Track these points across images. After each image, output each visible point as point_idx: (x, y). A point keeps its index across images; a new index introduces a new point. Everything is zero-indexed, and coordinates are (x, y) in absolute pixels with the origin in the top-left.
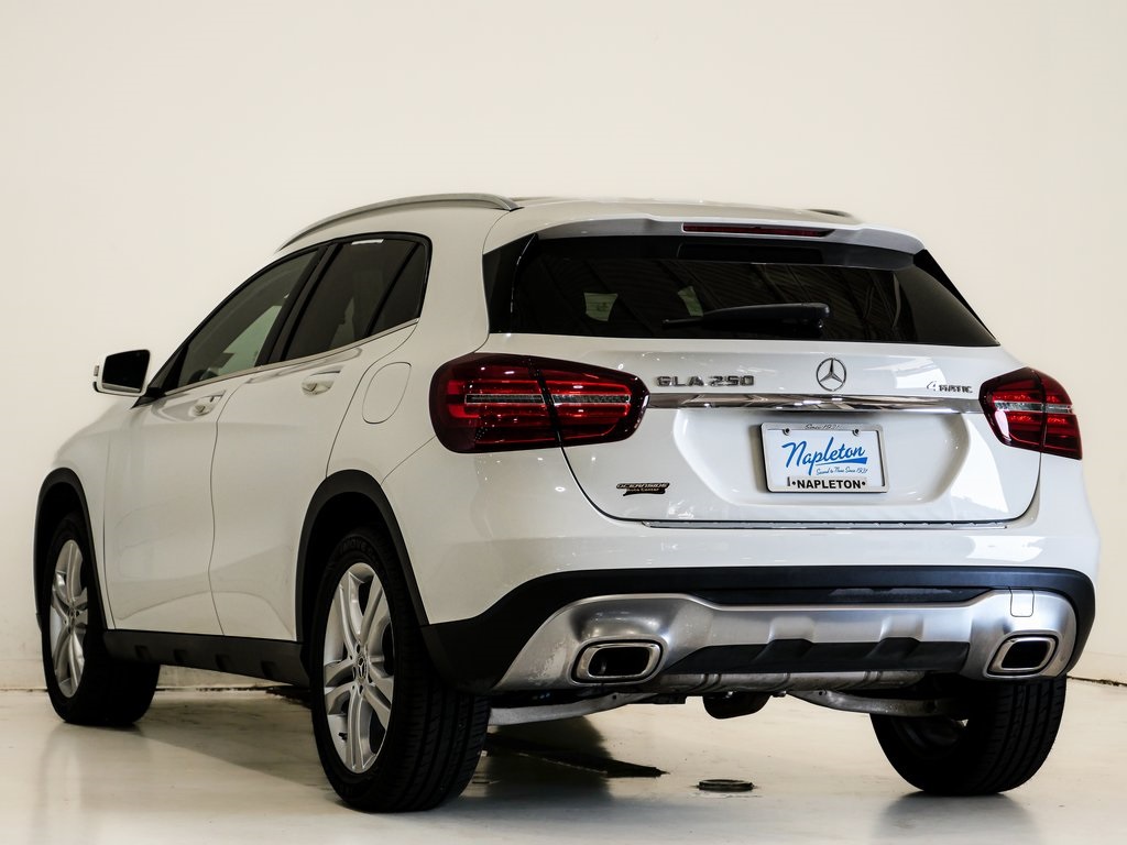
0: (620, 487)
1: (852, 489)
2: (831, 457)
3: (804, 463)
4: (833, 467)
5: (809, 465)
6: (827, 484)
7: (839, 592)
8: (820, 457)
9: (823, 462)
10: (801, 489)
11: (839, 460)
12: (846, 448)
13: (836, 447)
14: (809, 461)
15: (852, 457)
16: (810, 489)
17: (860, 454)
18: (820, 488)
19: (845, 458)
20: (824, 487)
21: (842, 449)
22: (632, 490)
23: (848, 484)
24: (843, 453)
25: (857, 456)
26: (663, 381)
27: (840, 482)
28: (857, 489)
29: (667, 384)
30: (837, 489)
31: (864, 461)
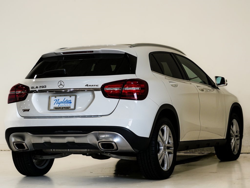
0: (23, 110)
1: (67, 109)
2: (64, 102)
3: (58, 104)
4: (64, 104)
5: (59, 104)
6: (62, 108)
7: (56, 132)
8: (62, 102)
9: (62, 103)
10: (56, 109)
11: (65, 103)
12: (68, 100)
13: (65, 100)
14: (59, 103)
15: (68, 102)
16: (58, 109)
17: (70, 101)
18: (60, 109)
19: (67, 102)
20: (61, 109)
21: (67, 100)
22: (25, 110)
23: (66, 108)
24: (67, 101)
25: (70, 102)
26: (32, 88)
27: (64, 108)
28: (68, 109)
29: (33, 88)
30: (64, 109)
31: (71, 103)
